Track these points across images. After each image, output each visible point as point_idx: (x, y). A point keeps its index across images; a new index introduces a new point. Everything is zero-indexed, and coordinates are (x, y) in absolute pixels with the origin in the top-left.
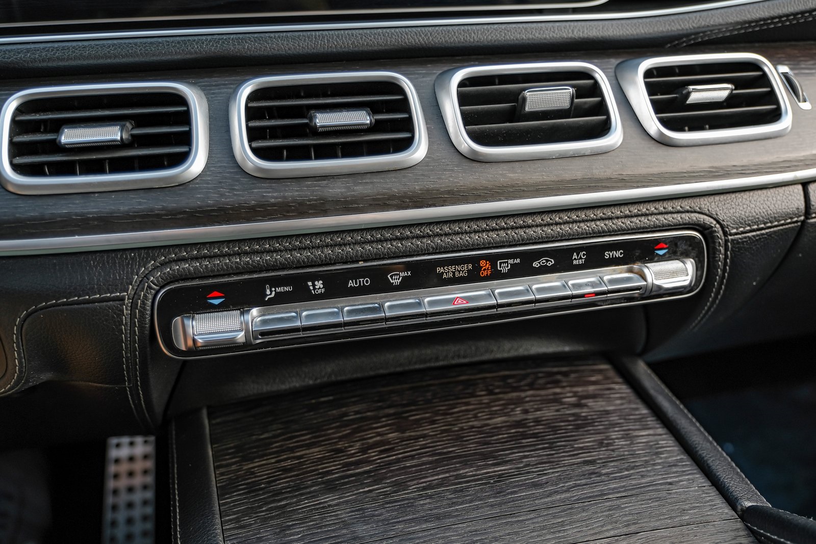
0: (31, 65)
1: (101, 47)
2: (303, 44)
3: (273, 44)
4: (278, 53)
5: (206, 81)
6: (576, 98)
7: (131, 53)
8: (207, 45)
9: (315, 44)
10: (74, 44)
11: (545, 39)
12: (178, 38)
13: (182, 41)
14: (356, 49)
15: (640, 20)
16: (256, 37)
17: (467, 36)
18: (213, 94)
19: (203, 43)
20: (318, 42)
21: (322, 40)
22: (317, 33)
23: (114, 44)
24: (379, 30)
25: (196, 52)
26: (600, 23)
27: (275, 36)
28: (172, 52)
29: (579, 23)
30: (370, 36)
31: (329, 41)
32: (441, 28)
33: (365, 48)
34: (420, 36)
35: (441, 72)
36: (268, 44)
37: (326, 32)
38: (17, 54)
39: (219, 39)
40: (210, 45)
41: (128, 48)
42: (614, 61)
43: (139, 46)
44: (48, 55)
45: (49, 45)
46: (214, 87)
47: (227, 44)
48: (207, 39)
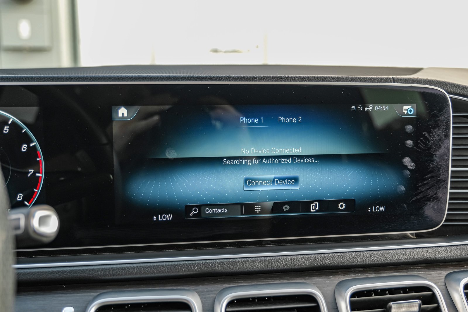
0: (103, 278)
1: (143, 268)
2: (257, 266)
3: (240, 266)
4: (243, 270)
5: (201, 288)
6: (422, 305)
7: (160, 271)
8: (203, 266)
9: (264, 265)
10: (129, 265)
11: (401, 260)
12: (186, 262)
13: (189, 264)
14: (288, 268)
15: (459, 247)
16: (231, 262)
17: (353, 260)
18: (205, 298)
19: (200, 265)
20: (266, 264)
21: (268, 263)
22: (266, 258)
24: (302, 256)
25: (196, 271)
26: (434, 249)
27: (241, 261)
28: (183, 271)
29: (421, 249)
30: (297, 260)
31: (273, 264)
32: (338, 254)
33: (293, 267)
34: (326, 259)
35: (338, 282)
36: (238, 265)
37: (271, 258)
38: (96, 272)
39: (210, 263)
40: (204, 266)
41: (158, 269)
42: (444, 273)
43: (164, 267)
44: (114, 272)
45: (115, 266)
46: (205, 293)
47: (214, 266)
48: (203, 263)
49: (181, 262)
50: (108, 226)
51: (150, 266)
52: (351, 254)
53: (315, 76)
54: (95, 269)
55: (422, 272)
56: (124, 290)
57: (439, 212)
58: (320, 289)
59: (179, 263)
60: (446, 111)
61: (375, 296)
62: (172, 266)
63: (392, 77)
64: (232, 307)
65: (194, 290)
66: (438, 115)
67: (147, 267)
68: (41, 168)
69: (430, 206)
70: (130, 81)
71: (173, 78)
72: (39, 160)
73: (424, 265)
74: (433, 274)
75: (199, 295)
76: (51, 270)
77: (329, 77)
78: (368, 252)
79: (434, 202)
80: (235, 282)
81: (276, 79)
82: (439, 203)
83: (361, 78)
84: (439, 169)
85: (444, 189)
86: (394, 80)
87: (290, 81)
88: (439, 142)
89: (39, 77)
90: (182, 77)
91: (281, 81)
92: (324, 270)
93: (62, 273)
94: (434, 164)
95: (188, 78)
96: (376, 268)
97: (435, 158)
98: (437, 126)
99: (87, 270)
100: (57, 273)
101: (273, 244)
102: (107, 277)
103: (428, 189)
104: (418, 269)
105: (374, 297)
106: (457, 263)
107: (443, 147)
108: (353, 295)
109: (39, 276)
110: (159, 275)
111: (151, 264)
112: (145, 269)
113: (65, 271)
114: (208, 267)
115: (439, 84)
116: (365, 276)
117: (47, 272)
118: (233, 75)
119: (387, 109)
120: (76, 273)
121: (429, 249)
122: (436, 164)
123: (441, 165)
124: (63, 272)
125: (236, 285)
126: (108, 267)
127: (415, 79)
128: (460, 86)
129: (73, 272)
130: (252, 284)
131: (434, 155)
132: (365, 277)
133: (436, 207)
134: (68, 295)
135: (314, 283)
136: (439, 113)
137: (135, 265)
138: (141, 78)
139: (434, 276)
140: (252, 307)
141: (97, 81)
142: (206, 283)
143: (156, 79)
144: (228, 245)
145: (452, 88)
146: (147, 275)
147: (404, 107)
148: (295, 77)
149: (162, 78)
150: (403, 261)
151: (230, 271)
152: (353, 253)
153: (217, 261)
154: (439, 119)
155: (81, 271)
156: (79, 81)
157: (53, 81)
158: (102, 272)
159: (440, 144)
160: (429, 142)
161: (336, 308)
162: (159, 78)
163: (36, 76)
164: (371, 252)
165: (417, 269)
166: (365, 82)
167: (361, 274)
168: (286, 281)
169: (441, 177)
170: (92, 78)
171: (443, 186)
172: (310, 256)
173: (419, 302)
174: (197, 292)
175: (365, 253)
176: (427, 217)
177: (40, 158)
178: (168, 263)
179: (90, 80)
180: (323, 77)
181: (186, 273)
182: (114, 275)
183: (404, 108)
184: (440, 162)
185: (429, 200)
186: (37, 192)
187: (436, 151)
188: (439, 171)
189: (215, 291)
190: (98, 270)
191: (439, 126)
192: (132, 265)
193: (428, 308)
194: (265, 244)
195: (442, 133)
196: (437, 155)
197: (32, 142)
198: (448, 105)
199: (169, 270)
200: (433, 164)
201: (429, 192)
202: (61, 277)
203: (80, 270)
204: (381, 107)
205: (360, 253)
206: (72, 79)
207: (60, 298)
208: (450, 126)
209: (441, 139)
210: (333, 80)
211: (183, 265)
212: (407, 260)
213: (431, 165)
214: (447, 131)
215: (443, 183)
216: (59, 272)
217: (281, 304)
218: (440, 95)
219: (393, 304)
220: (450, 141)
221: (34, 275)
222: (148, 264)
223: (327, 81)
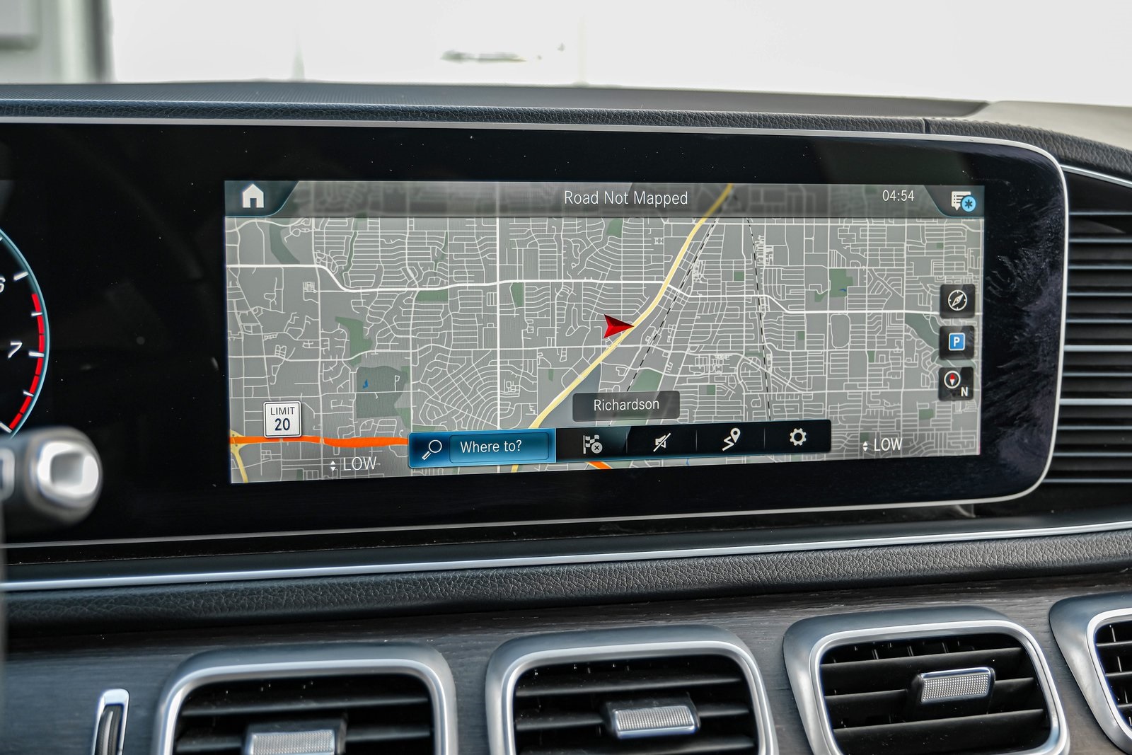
0: (203, 615)
1: (305, 591)
2: (592, 584)
3: (549, 584)
4: (556, 596)
5: (450, 640)
6: (997, 680)
7: (348, 599)
8: (455, 586)
9: (608, 584)
10: (268, 584)
11: (943, 569)
12: (414, 576)
13: (420, 580)
14: (668, 589)
15: (1082, 539)
16: (525, 575)
17: (828, 569)
18: (462, 665)
19: (450, 584)
20: (613, 581)
21: (619, 578)
22: (613, 566)
23: (324, 585)
24: (702, 561)
25: (438, 597)
26: (1024, 543)
27: (552, 572)
28: (405, 597)
29: (993, 544)
30: (689, 571)
31: (630, 579)
32: (791, 556)
33: (681, 588)
34: (761, 569)
35: (791, 624)
36: (542, 584)
37: (625, 565)
38: (185, 600)
39: (473, 577)
40: (459, 586)
41: (343, 592)
42: (1046, 602)
43: (359, 589)
44: (230, 602)
45: (232, 586)
46: (462, 652)
47: (483, 585)
48: (456, 578)
49: (399, 575)
50: (215, 485)
51: (323, 587)
52: (822, 555)
53: (734, 114)
54: (183, 593)
55: (995, 600)
56: (257, 645)
57: (1034, 454)
58: (748, 643)
59: (395, 577)
60: (1054, 204)
61: (880, 658)
62: (377, 584)
63: (925, 120)
64: (529, 686)
65: (434, 645)
66: (1036, 213)
67: (316, 589)
68: (42, 338)
69: (1013, 437)
70: (270, 118)
71: (379, 111)
72: (36, 317)
73: (998, 582)
74: (1021, 604)
75: (447, 658)
76: (68, 595)
77: (770, 117)
78: (862, 551)
79: (1022, 428)
80: (535, 624)
81: (638, 120)
82: (1035, 431)
83: (848, 120)
84: (1035, 346)
85: (1047, 397)
86: (928, 127)
87: (674, 123)
88: (1036, 281)
89: (36, 103)
90: (403, 111)
91: (650, 124)
92: (755, 595)
93: (96, 603)
94: (1023, 336)
95: (417, 112)
96: (882, 589)
97: (1026, 320)
98: (1031, 242)
99: (161, 596)
100: (86, 603)
101: (627, 530)
102: (214, 615)
103: (1008, 396)
104: (984, 593)
105: (878, 661)
106: (1077, 578)
107: (1045, 293)
108: (828, 657)
109: (37, 612)
110: (346, 607)
111: (325, 581)
112: (310, 592)
113: (106, 600)
114: (469, 588)
115: (1037, 137)
116: (856, 609)
117: (57, 602)
118: (532, 108)
119: (912, 198)
120: (135, 604)
121: (1011, 543)
122: (1029, 336)
123: (1041, 338)
124: (98, 601)
125: (538, 633)
126: (214, 587)
127: (980, 124)
128: (1087, 145)
129: (127, 601)
130: (579, 630)
131: (1025, 314)
132: (856, 611)
133: (1026, 441)
134: (114, 659)
135: (730, 628)
136: (1037, 209)
137: (282, 584)
138: (298, 111)
139: (1024, 609)
140: (579, 687)
141: (185, 117)
142: (463, 629)
143: (338, 114)
144: (515, 534)
145: (1068, 149)
146: (315, 609)
147: (954, 193)
148: (685, 115)
149: (352, 112)
150: (948, 572)
151: (523, 597)
152: (827, 553)
153: (491, 574)
154: (1037, 223)
155: (147, 600)
156: (139, 116)
157: (72, 115)
158: (199, 602)
159: (1039, 287)
160: (1011, 281)
161: (788, 689)
162: (344, 112)
163: (29, 102)
164: (871, 551)
165: (982, 591)
166: (857, 130)
167: (847, 605)
168: (663, 622)
169: (1040, 367)
170: (172, 110)
171: (1045, 389)
172: (721, 560)
173: (989, 673)
174: (441, 651)
175: (855, 553)
176: (1004, 466)
177: (39, 311)
178: (367, 579)
179: (167, 113)
180: (755, 116)
181: (414, 603)
182: (231, 608)
183: (953, 196)
184: (1037, 330)
185: (1010, 423)
186: (32, 399)
187: (1030, 302)
188: (1035, 351)
189: (486, 647)
190: (190, 596)
191: (1037, 242)
192: (275, 584)
193: (1010, 685)
194: (606, 532)
195: (1045, 259)
196: (1032, 314)
197: (19, 269)
198: (1060, 191)
199: (371, 595)
200: (1021, 335)
201: (1010, 403)
202: (95, 613)
203: (143, 596)
204: (896, 194)
205: (844, 553)
206: (122, 109)
207: (91, 668)
208: (1063, 242)
209: (1041, 274)
210: (780, 123)
211: (407, 582)
212: (957, 571)
213: (1016, 337)
214: (1056, 254)
215: (1045, 382)
216: (89, 601)
217: (652, 678)
218: (1041, 164)
219: (926, 677)
220: (1062, 279)
221: (25, 608)
222: (318, 582)
223: (765, 126)
